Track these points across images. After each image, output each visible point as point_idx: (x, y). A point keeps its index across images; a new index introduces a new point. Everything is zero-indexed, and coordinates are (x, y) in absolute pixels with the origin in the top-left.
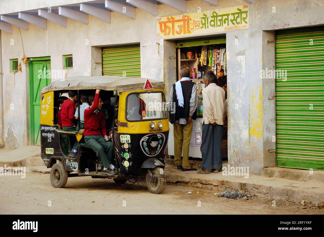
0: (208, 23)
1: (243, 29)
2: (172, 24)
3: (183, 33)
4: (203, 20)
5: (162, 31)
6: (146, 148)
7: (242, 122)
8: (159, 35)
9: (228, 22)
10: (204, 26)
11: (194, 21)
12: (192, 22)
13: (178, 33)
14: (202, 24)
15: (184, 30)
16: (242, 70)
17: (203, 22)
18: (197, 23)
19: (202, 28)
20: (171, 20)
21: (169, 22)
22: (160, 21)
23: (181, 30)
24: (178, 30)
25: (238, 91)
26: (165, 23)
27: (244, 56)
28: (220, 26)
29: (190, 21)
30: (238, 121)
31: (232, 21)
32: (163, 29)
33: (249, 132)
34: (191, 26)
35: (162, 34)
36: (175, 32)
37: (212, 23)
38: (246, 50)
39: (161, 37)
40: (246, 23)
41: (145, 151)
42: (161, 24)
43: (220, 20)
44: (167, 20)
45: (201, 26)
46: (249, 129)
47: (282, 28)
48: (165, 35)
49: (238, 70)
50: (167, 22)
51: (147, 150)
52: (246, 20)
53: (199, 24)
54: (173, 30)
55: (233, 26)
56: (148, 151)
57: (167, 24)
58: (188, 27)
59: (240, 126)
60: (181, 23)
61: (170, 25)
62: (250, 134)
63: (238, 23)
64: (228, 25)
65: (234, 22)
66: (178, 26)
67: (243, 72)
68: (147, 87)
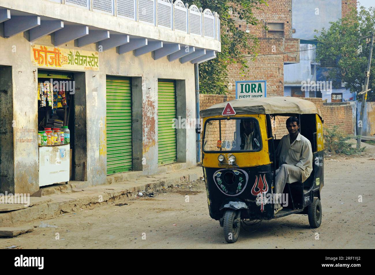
0: (73, 60)
1: (96, 71)
2: (45, 54)
3: (54, 65)
4: (70, 57)
5: (36, 59)
6: (222, 185)
7: (95, 145)
8: (33, 62)
9: (86, 62)
10: (70, 62)
11: (63, 56)
12: (62, 57)
13: (51, 64)
14: (69, 60)
15: (56, 62)
16: (96, 103)
17: (70, 59)
18: (65, 58)
19: (69, 63)
20: (44, 50)
21: (42, 51)
22: (34, 48)
23: (53, 61)
24: (51, 61)
25: (93, 120)
26: (39, 51)
27: (97, 92)
28: (81, 65)
29: (60, 55)
30: (93, 144)
31: (89, 62)
32: (37, 57)
33: (100, 152)
34: (61, 60)
35: (36, 62)
36: (48, 62)
37: (76, 61)
38: (98, 87)
39: (35, 64)
40: (97, 66)
41: (222, 189)
42: (35, 50)
43: (81, 60)
44: (40, 49)
45: (69, 61)
46: (100, 150)
47: (116, 75)
48: (39, 63)
49: (93, 103)
50: (40, 51)
51: (223, 188)
52: (98, 64)
53: (67, 59)
54: (46, 60)
55: (89, 67)
56: (225, 189)
57: (41, 53)
58: (59, 60)
59: (94, 148)
60: (53, 55)
61: (43, 54)
62: (100, 154)
63: (93, 66)
64: (87, 65)
65: (90, 64)
66: (50, 57)
67: (96, 105)
68: (227, 113)
